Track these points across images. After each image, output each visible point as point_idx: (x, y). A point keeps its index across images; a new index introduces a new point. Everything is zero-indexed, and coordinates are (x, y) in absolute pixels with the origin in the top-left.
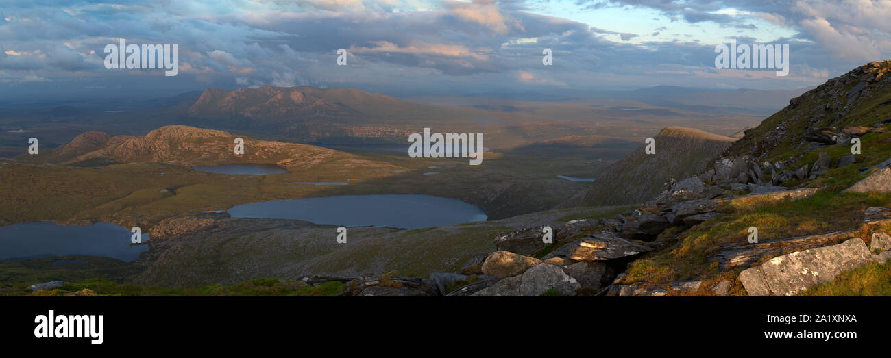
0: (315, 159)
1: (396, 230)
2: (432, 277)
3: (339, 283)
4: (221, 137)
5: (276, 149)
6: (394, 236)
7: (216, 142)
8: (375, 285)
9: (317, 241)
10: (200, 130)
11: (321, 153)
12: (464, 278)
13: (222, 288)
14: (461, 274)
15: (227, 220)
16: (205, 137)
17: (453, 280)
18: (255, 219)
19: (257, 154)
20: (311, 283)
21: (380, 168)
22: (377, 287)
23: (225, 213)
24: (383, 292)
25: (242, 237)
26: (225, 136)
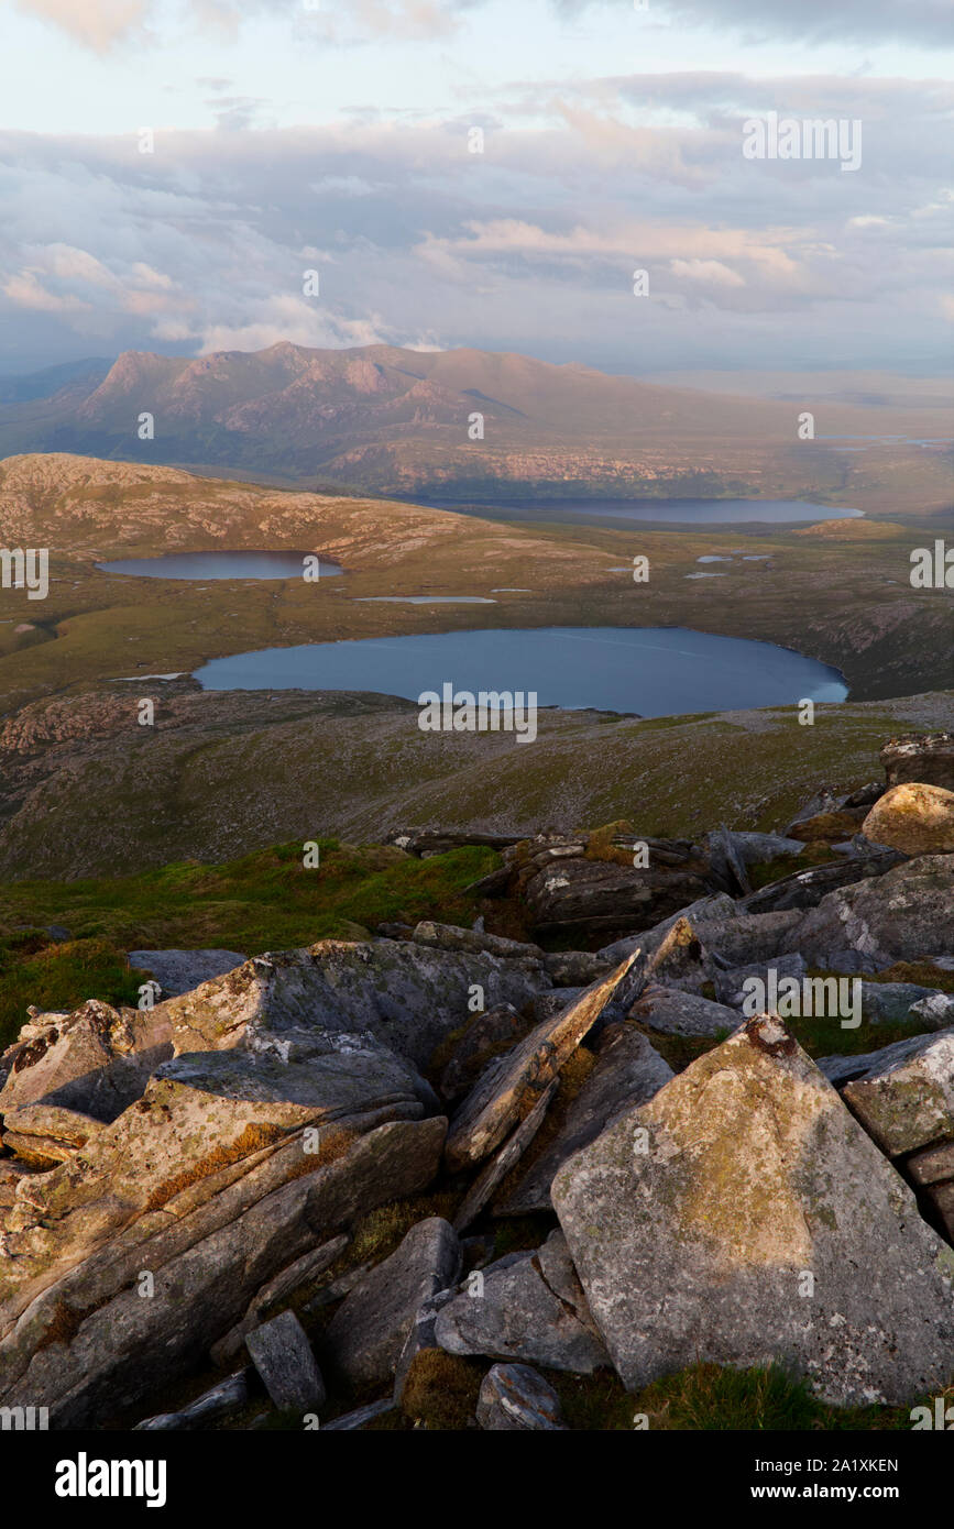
0: (410, 538)
1: (613, 717)
2: (715, 839)
3: (485, 849)
4: (166, 483)
5: (311, 512)
6: (608, 732)
7: (156, 496)
8: (573, 856)
9: (418, 743)
10: (109, 465)
11: (425, 522)
12: (796, 847)
13: (201, 870)
14: (788, 836)
15: (192, 696)
16: (124, 484)
17: (769, 850)
18: (264, 691)
19: (263, 526)
20: (416, 851)
21: (574, 560)
22: (578, 861)
23: (188, 679)
24: (591, 873)
25: (233, 739)
26: (177, 479)
